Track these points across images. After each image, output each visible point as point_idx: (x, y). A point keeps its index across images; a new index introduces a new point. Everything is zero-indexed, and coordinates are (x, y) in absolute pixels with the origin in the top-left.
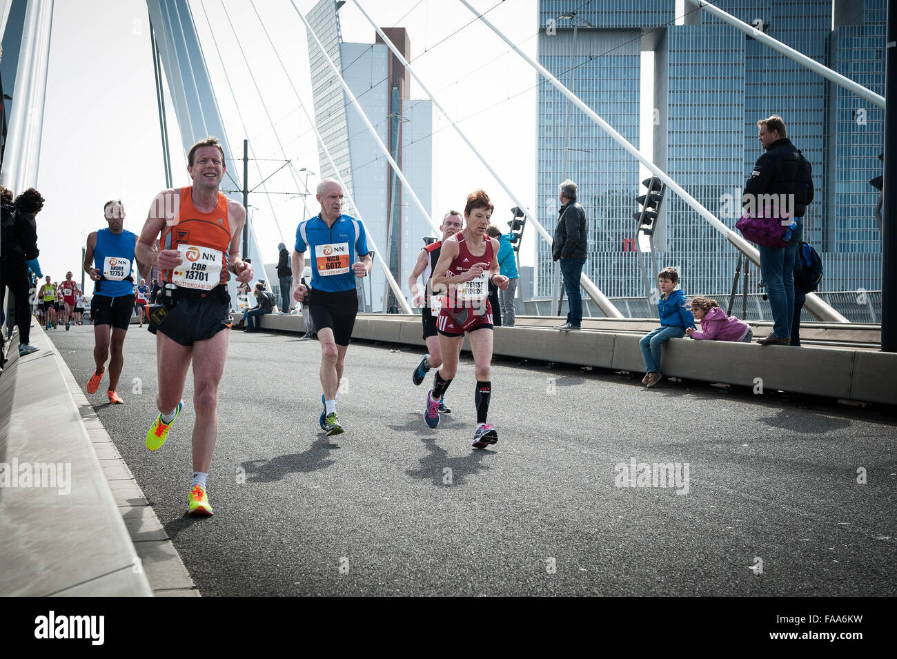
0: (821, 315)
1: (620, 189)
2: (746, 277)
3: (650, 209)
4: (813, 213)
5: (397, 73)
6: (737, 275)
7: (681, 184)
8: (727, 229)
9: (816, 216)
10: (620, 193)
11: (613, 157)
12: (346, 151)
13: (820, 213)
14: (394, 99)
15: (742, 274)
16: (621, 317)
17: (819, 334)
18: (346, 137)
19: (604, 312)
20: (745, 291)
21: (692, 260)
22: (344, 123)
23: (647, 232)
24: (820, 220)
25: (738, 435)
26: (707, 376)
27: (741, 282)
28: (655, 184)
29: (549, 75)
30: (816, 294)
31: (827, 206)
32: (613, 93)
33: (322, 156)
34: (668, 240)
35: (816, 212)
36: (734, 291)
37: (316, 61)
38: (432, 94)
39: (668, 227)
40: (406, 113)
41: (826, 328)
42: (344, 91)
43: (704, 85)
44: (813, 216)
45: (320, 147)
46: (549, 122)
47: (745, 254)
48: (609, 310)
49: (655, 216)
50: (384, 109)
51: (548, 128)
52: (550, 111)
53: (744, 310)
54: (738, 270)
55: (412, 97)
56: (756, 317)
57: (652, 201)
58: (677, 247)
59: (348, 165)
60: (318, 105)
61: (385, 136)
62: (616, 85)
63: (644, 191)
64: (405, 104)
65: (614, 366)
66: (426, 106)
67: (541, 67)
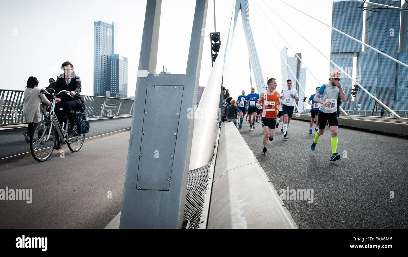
1: (347, 87)
2: (377, 107)
3: (354, 92)
5: (299, 62)
6: (375, 106)
7: (362, 86)
8: (373, 96)
14: (298, 68)
15: (376, 106)
16: (347, 115)
18: (287, 76)
19: (343, 114)
20: (376, 110)
21: (363, 103)
22: (287, 73)
23: (354, 96)
26: (368, 128)
27: (376, 108)
28: (356, 86)
29: (333, 63)
33: (283, 80)
34: (358, 98)
36: (374, 110)
37: (282, 60)
40: (301, 71)
41: (396, 119)
42: (288, 67)
45: (282, 78)
48: (344, 113)
49: (356, 93)
50: (296, 70)
53: (376, 114)
54: (375, 105)
55: (302, 68)
56: (378, 115)
57: (355, 90)
58: (360, 100)
60: (282, 70)
61: (296, 75)
63: (353, 88)
64: (300, 69)
65: (347, 125)
66: (305, 69)
67: (331, 60)
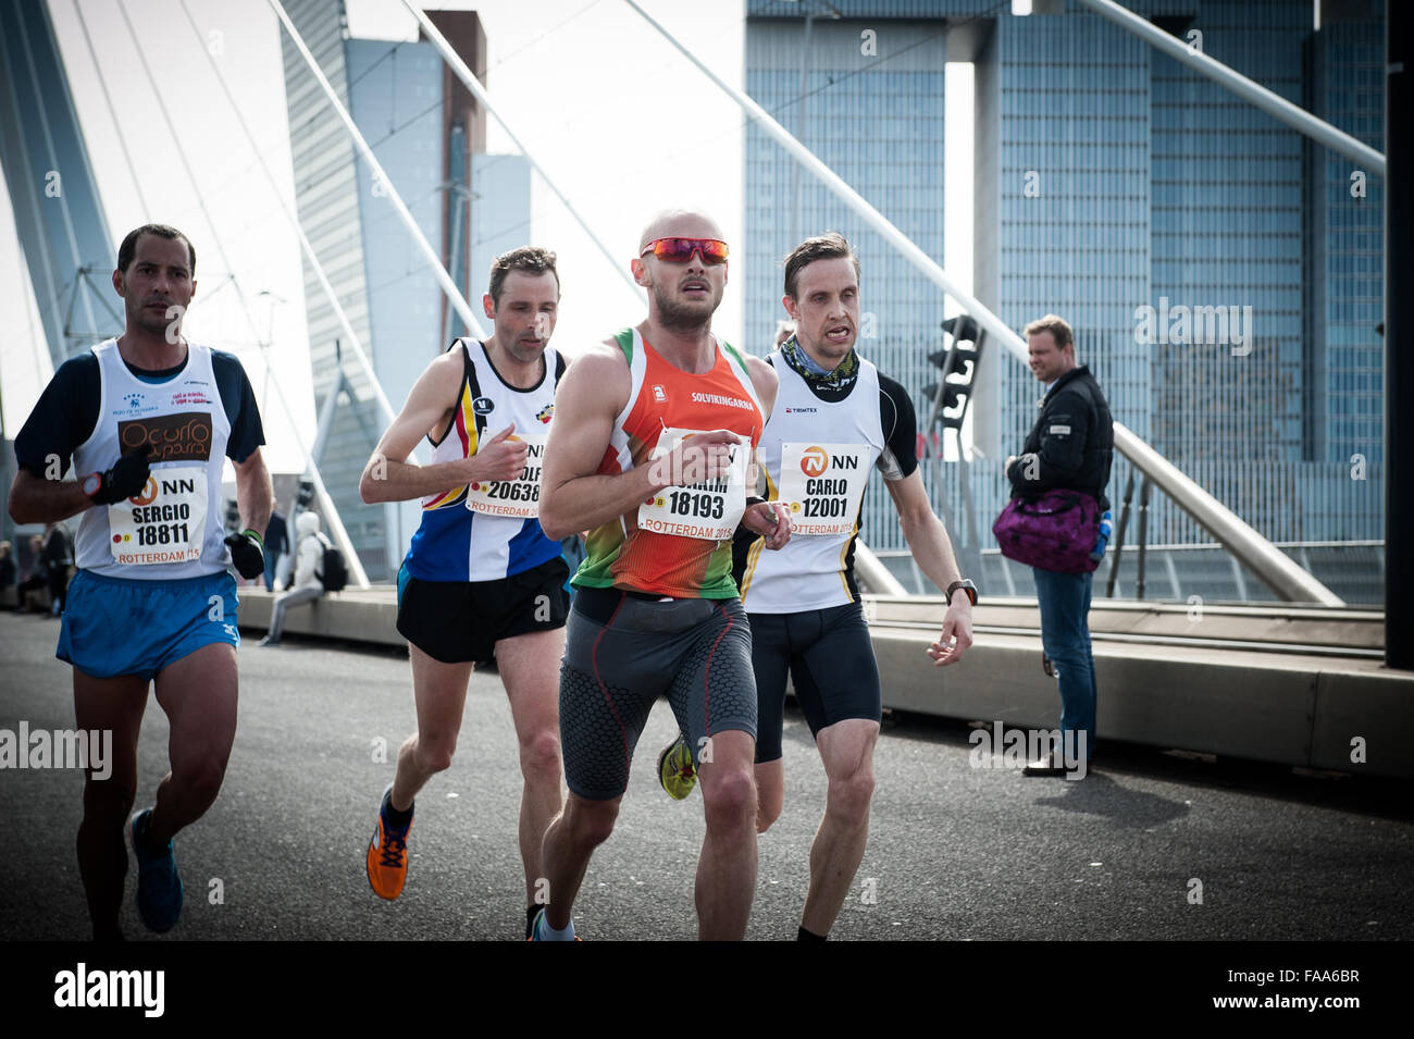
0: (1289, 591)
1: (907, 334)
2: (1143, 516)
3: (956, 378)
4: (1284, 384)
6: (1127, 510)
7: (1014, 326)
9: (1291, 391)
10: (907, 342)
11: (894, 271)
12: (357, 254)
13: (1298, 383)
14: (456, 153)
15: (1135, 507)
16: (900, 593)
17: (1277, 629)
18: (357, 226)
19: (867, 583)
20: (1141, 541)
22: (352, 200)
23: (951, 422)
24: (1298, 398)
25: (1084, 843)
27: (1135, 524)
28: (965, 328)
29: (758, 110)
30: (1280, 548)
31: (1312, 371)
32: (892, 144)
34: (1003, 437)
35: (1291, 381)
36: (1120, 540)
38: (522, 143)
39: (1003, 410)
40: (479, 180)
41: (1290, 618)
43: (1070, 131)
44: (1284, 391)
46: (767, 201)
47: (1140, 468)
49: (967, 391)
50: (433, 173)
51: (765, 212)
52: (769, 178)
53: (1141, 577)
54: (1128, 499)
57: (959, 361)
59: (359, 282)
61: (435, 226)
62: (897, 130)
63: (943, 340)
64: (477, 162)
66: (520, 166)
